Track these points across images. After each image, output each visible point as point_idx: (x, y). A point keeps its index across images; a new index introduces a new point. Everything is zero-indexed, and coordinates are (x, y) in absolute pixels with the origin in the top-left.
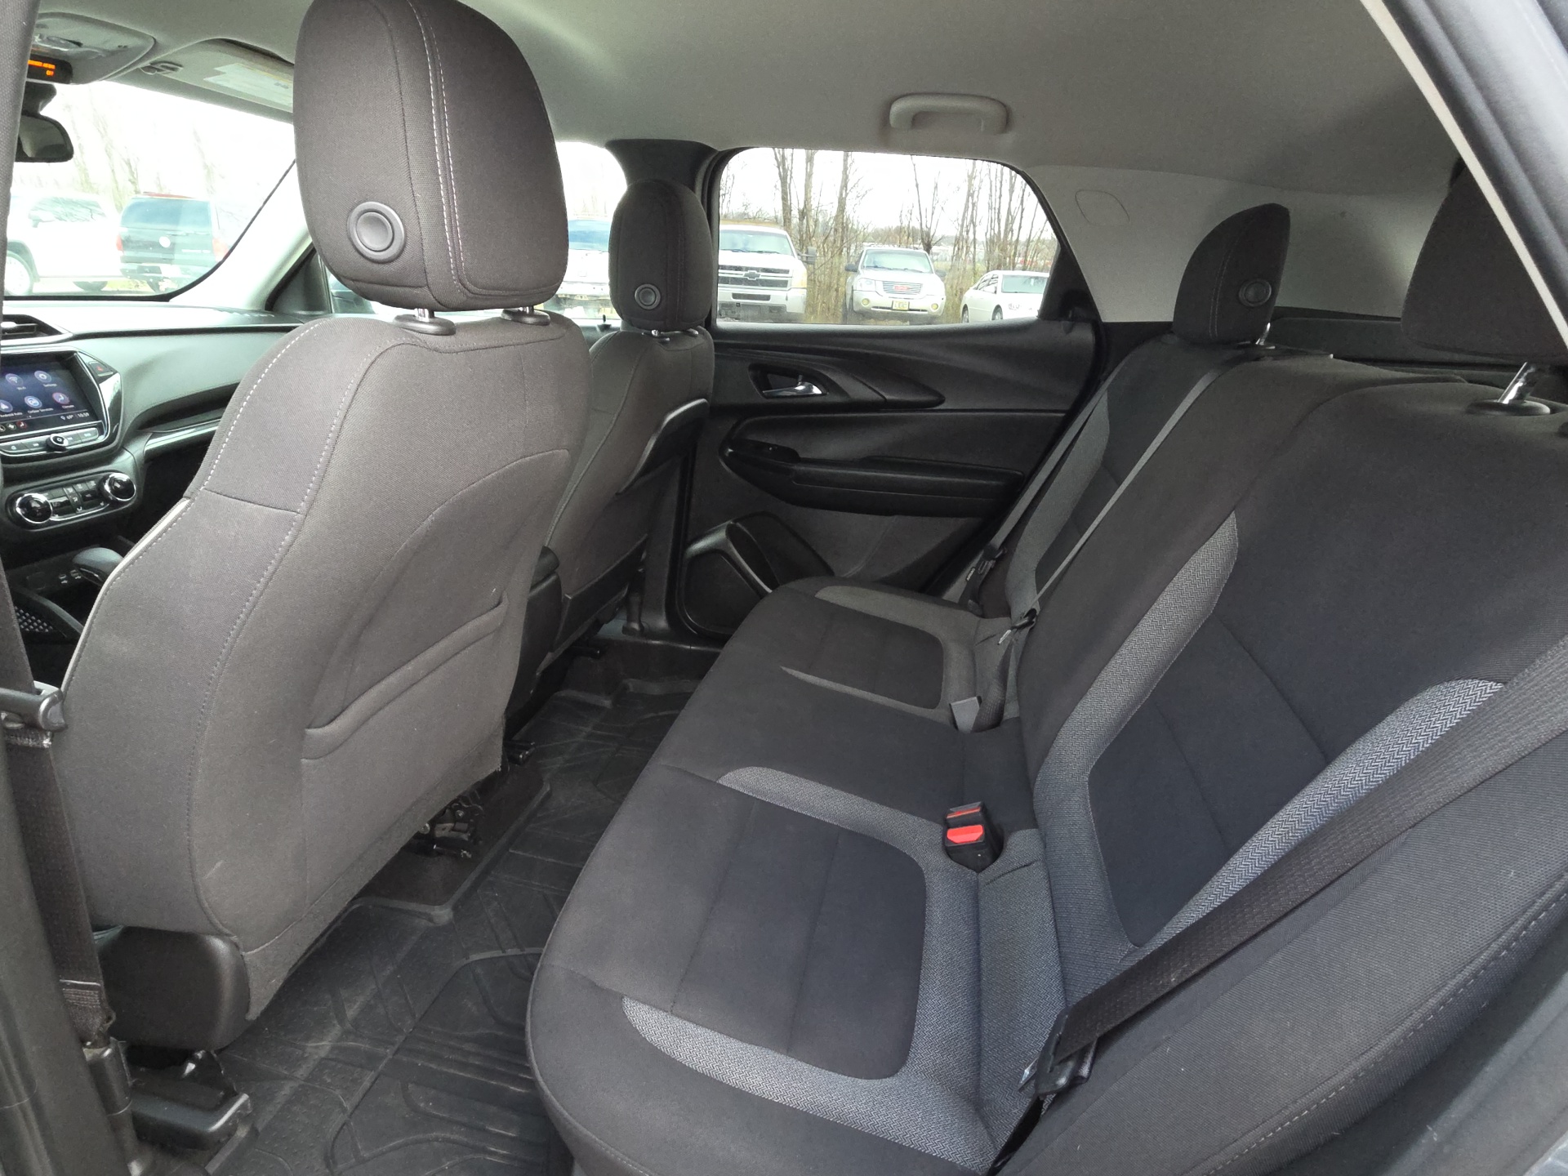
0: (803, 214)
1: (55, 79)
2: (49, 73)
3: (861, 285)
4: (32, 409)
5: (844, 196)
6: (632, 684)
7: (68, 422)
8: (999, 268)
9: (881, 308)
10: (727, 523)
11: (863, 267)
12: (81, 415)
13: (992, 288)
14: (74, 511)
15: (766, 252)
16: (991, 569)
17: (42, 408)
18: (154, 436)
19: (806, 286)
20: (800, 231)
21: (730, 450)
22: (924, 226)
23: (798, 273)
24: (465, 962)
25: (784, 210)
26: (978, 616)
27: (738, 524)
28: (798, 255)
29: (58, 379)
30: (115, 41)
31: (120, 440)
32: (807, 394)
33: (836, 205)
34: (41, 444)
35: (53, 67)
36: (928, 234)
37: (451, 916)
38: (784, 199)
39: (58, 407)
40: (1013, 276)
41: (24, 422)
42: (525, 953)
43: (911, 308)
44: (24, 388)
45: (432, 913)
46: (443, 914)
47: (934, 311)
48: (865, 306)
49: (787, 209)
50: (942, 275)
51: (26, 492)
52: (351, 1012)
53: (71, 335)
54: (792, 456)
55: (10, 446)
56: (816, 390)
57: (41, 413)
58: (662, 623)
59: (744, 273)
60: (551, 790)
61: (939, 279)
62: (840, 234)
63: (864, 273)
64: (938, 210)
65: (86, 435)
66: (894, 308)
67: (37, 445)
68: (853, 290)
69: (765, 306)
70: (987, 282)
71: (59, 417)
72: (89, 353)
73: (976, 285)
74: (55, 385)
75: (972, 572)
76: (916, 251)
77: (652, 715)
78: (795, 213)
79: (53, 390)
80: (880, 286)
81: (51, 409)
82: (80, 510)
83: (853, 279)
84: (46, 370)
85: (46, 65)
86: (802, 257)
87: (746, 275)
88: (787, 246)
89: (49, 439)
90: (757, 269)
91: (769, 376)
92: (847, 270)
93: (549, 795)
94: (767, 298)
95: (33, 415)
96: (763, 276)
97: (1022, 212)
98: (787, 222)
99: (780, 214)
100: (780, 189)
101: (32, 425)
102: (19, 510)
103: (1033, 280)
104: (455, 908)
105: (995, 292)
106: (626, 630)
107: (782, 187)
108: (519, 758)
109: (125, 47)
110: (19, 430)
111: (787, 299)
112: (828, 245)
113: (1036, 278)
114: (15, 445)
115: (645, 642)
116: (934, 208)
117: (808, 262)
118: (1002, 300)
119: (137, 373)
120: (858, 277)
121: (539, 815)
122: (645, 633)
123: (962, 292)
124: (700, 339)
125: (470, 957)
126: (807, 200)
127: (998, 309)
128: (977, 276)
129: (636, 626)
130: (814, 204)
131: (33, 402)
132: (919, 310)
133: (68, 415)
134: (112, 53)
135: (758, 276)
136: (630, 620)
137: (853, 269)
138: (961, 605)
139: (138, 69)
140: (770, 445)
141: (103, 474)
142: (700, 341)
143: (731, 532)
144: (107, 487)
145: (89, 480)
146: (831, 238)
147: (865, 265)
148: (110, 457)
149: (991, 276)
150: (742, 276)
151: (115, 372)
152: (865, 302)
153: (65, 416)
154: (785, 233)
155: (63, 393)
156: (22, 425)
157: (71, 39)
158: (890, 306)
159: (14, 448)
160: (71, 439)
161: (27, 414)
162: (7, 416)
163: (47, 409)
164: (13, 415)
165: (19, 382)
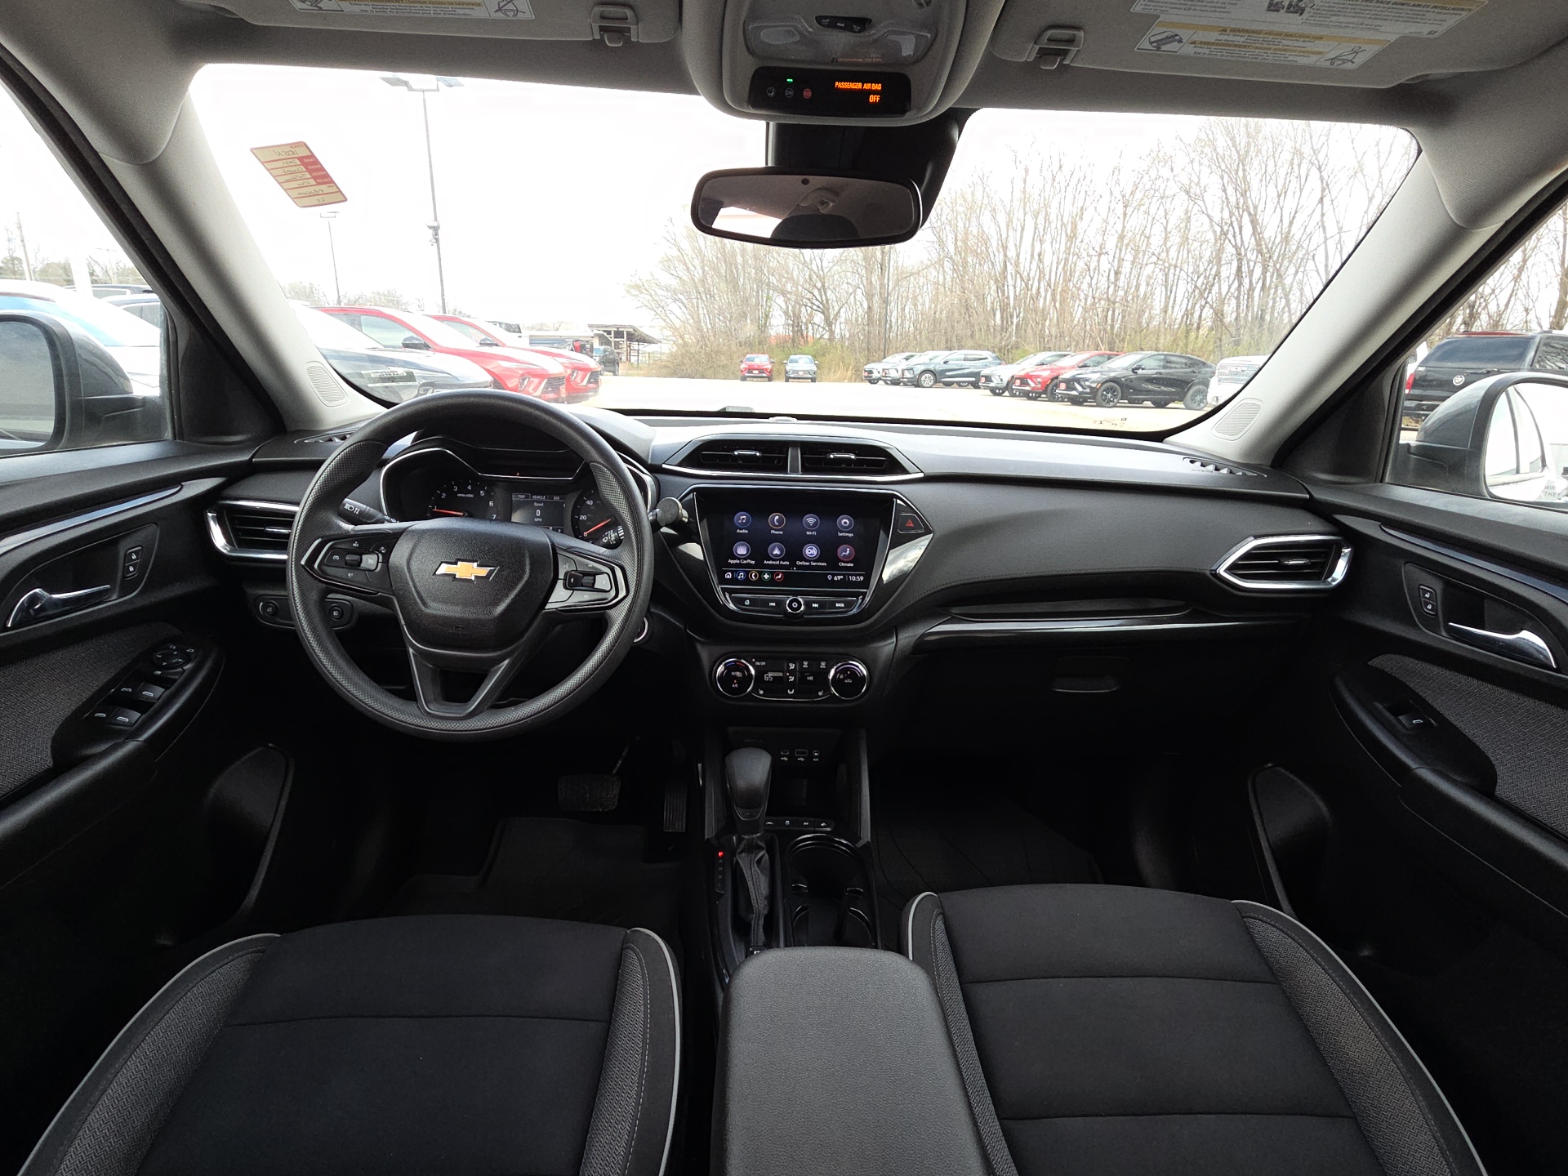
2: (874, 99)
4: (804, 559)
7: (831, 584)
12: (854, 579)
17: (815, 561)
29: (859, 528)
35: (878, 87)
39: (834, 562)
41: (784, 573)
44: (815, 533)
53: (917, 476)
55: (745, 599)
57: (810, 567)
65: (838, 605)
71: (827, 575)
72: (914, 498)
74: (851, 535)
79: (844, 541)
81: (825, 564)
84: (854, 514)
85: (867, 86)
95: (800, 567)
101: (790, 580)
110: (771, 582)
114: (752, 599)
119: (965, 536)
131: (811, 551)
133: (839, 574)
151: (928, 531)
153: (834, 575)
155: (851, 545)
156: (779, 577)
159: (747, 603)
161: (793, 564)
162: (771, 562)
163: (819, 564)
164: (778, 563)
165: (815, 524)
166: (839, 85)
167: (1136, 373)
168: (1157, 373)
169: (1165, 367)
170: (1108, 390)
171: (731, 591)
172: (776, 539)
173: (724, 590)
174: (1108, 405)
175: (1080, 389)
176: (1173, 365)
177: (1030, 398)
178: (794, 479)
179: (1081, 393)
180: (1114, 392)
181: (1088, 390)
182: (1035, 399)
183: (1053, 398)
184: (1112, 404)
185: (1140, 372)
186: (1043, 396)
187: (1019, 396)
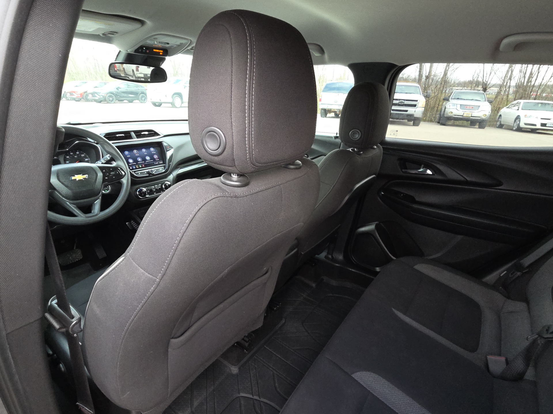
0: (427, 77)
1: (163, 55)
2: (161, 54)
3: (450, 106)
4: (147, 160)
5: (447, 69)
6: (325, 278)
7: (156, 165)
8: (521, 99)
9: (458, 116)
10: (376, 222)
11: (452, 99)
12: (160, 163)
13: (516, 108)
14: (153, 194)
15: (409, 93)
16: (519, 276)
17: (150, 160)
18: (181, 168)
19: (424, 107)
20: (425, 84)
21: (383, 193)
22: (484, 81)
23: (422, 101)
24: (239, 395)
25: (419, 76)
26: (505, 296)
27: (381, 224)
28: (423, 94)
29: (157, 150)
30: (178, 42)
31: (170, 171)
32: (424, 174)
33: (443, 73)
34: (147, 172)
35: (162, 51)
36: (486, 84)
37: (238, 372)
38: (420, 72)
39: (154, 160)
40: (528, 103)
41: (144, 165)
42: (261, 400)
43: (472, 116)
44: (146, 153)
45: (231, 368)
46: (235, 370)
47: (484, 117)
48: (450, 115)
49: (420, 75)
50: (491, 102)
51: (141, 187)
52: (196, 403)
53: (163, 136)
54: (413, 200)
55: (138, 173)
56: (429, 172)
57: (149, 162)
58: (341, 257)
59: (398, 101)
60: (285, 323)
61: (489, 104)
62: (443, 85)
63: (452, 101)
64: (493, 73)
65: (160, 169)
66: (464, 116)
67: (146, 172)
68: (445, 108)
69: (405, 114)
70: (514, 105)
71: (154, 163)
72: (166, 141)
73: (508, 106)
74: (155, 152)
75: (505, 273)
76: (479, 92)
77: (331, 295)
78: (424, 77)
79: (154, 154)
80: (459, 106)
81: (152, 160)
82: (155, 193)
83: (446, 104)
84: (153, 147)
85: (160, 51)
86: (424, 95)
87: (399, 102)
88: (418, 91)
89: (149, 171)
90: (404, 100)
91: (407, 163)
92: (444, 100)
93: (284, 324)
94: (407, 111)
95: (147, 162)
96: (406, 102)
97: (538, 73)
98: (419, 81)
99: (417, 77)
100: (419, 68)
101: (146, 166)
102: (138, 193)
103: (540, 105)
104: (239, 369)
105: (518, 110)
106: (326, 257)
107: (420, 67)
108: (274, 309)
109: (182, 43)
110: (142, 167)
111: (415, 112)
112: (436, 90)
113: (542, 103)
114: (140, 173)
115: (333, 264)
116: (491, 73)
117: (427, 97)
118: (522, 113)
119: (179, 148)
120: (449, 103)
121: (278, 332)
122: (334, 260)
123: (499, 109)
124: (377, 150)
125: (241, 394)
126: (430, 72)
127: (518, 118)
128: (508, 102)
129: (330, 256)
130: (433, 73)
131: (148, 158)
132: (476, 117)
133: (157, 162)
134: (179, 46)
135: (404, 102)
136: (328, 253)
137: (447, 99)
138: (494, 287)
139: (188, 49)
140: (403, 193)
141: (164, 182)
142: (377, 151)
143: (376, 226)
144: (163, 186)
145: (159, 184)
146: (439, 86)
147: (453, 98)
148: (166, 176)
149: (517, 102)
150: (397, 103)
151: (172, 148)
152: (450, 113)
153: (156, 163)
154: (418, 85)
155: (156, 155)
156: (143, 166)
157: (166, 42)
158: (462, 115)
159: (139, 173)
160: (155, 171)
161: (145, 162)
162: (140, 163)
163: (151, 161)
164: (141, 162)
165: (145, 151)
166: (154, 50)
167: (118, 90)
168: (126, 90)
169: (128, 87)
170: (110, 96)
171: (134, 172)
172: (138, 157)
173: (132, 172)
174: (111, 102)
175: (98, 97)
176: (130, 87)
177: (77, 101)
178: (136, 141)
179: (99, 98)
180: (112, 97)
181: (102, 97)
182: (79, 101)
183: (87, 100)
184: (113, 102)
185: (119, 89)
186: (82, 100)
187: (71, 100)
